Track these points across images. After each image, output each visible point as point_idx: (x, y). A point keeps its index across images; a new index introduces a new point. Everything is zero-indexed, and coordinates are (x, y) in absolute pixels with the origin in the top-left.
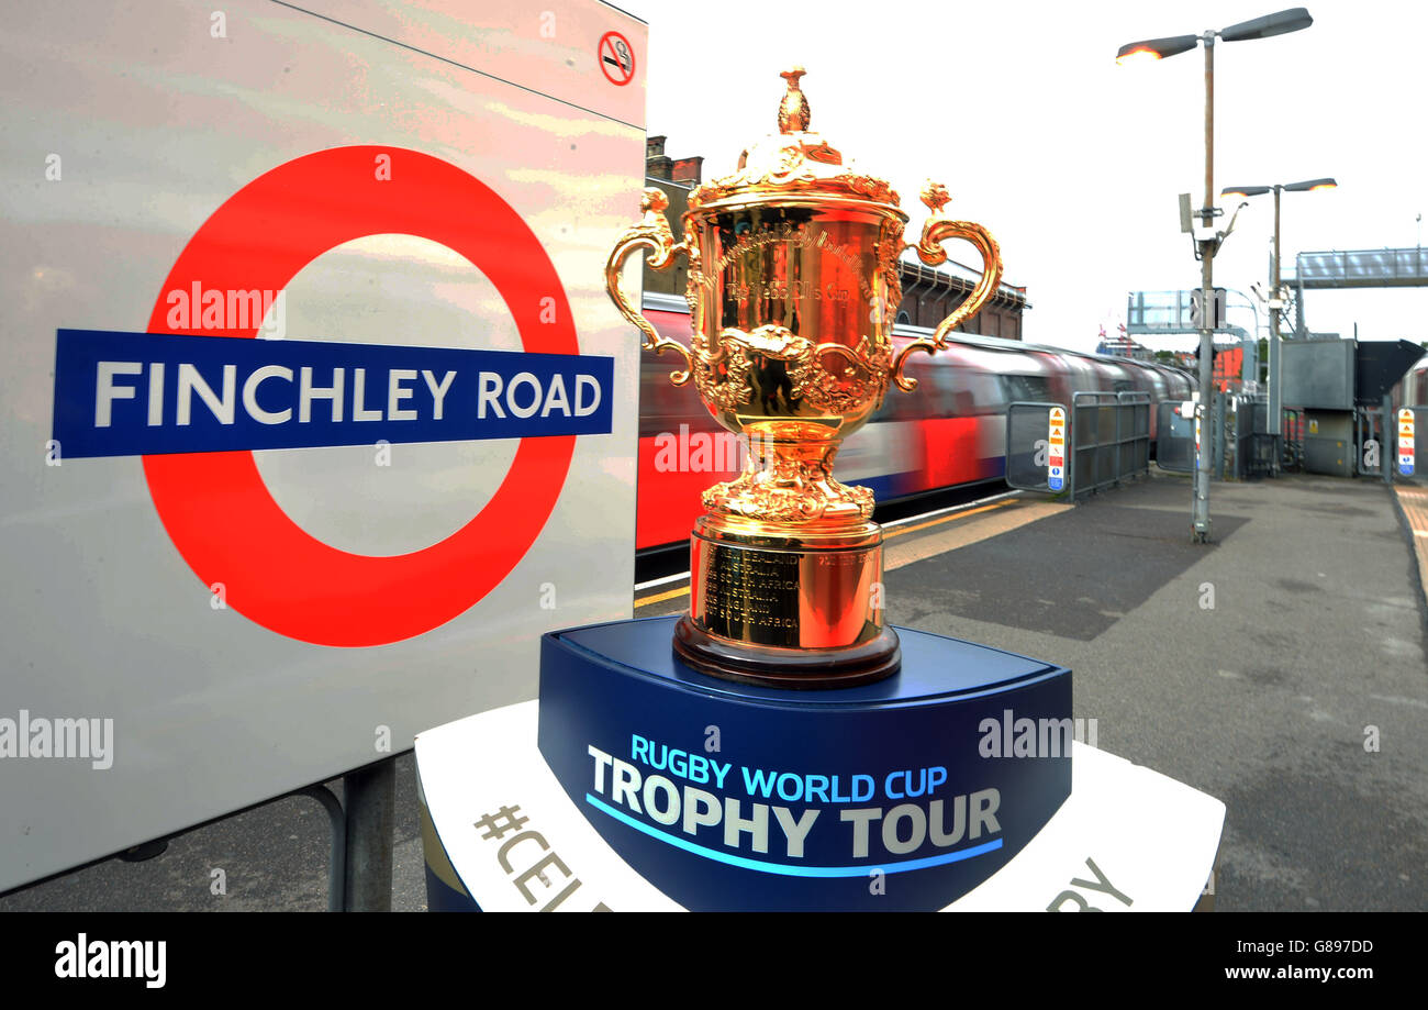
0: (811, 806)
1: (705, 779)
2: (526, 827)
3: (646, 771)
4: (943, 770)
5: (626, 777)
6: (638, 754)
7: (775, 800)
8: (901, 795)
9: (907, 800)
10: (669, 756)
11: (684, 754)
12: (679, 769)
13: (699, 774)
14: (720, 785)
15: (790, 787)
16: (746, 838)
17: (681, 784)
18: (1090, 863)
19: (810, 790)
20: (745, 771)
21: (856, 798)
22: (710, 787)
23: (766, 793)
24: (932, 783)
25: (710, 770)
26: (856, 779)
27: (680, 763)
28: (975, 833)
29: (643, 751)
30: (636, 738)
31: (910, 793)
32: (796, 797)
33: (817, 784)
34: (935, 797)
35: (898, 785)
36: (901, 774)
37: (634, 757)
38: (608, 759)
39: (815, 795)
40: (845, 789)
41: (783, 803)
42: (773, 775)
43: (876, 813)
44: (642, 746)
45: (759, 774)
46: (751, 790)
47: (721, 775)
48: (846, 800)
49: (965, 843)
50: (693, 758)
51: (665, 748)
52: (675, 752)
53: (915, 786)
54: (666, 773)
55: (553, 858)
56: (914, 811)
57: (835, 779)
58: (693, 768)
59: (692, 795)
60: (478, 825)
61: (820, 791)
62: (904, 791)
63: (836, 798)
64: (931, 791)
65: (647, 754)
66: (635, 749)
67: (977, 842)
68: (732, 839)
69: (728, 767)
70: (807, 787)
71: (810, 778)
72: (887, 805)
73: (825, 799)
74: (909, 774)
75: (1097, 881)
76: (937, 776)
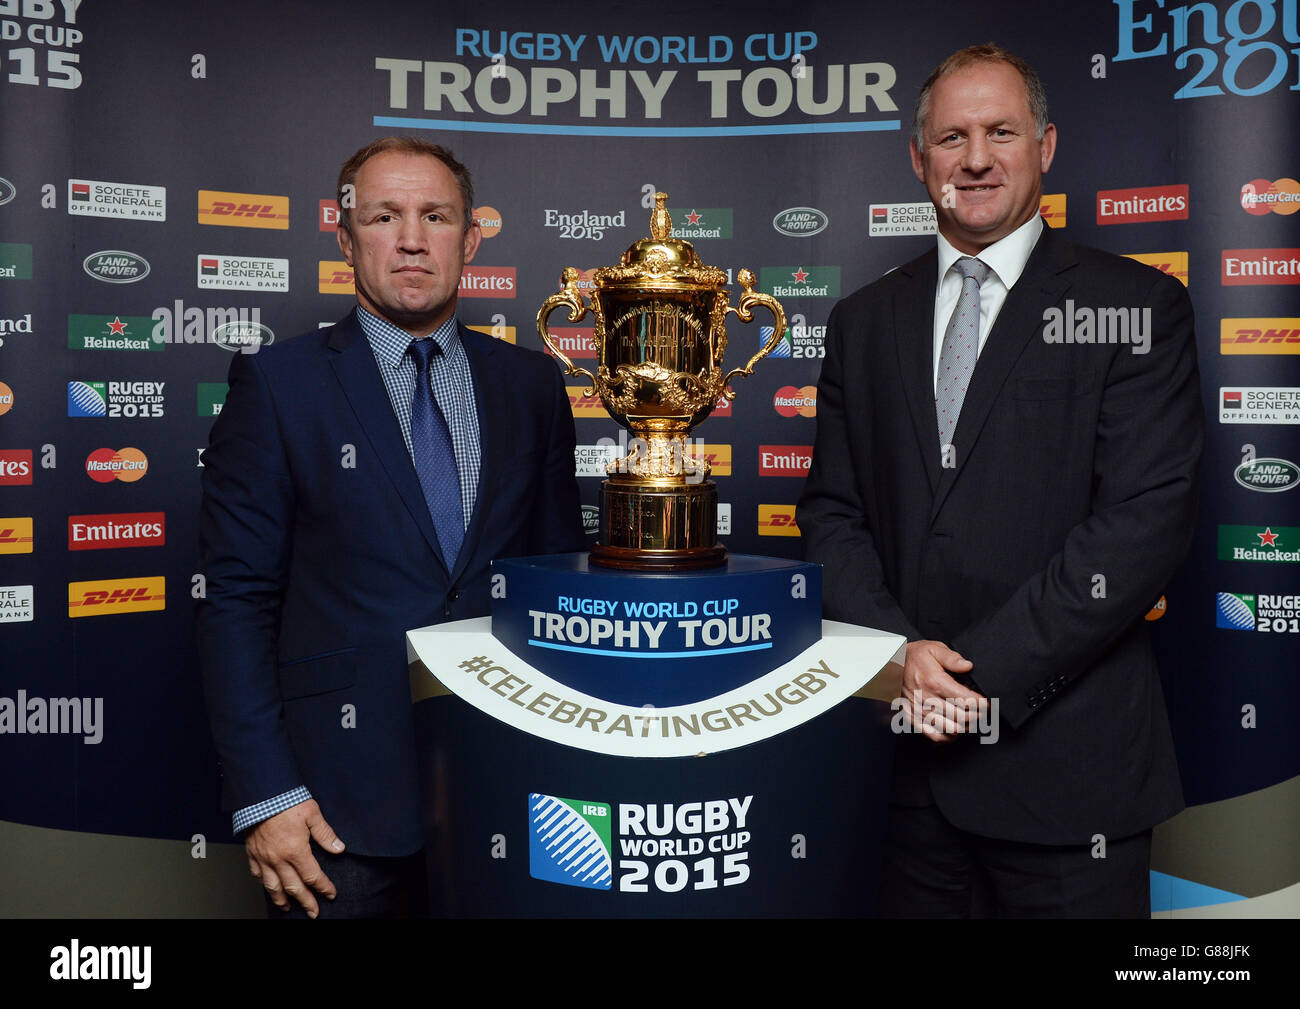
0: (663, 620)
1: (604, 612)
2: (492, 665)
3: (567, 616)
4: (736, 601)
5: (555, 622)
6: (563, 607)
7: (642, 618)
8: (712, 614)
9: (716, 616)
10: (581, 604)
11: (591, 601)
12: (588, 610)
13: (599, 610)
14: (612, 614)
15: (651, 609)
16: (627, 640)
17: (588, 618)
18: (821, 662)
19: (662, 611)
20: (626, 604)
21: (687, 615)
22: (607, 616)
23: (638, 615)
24: (730, 608)
25: (606, 607)
26: (687, 604)
27: (588, 606)
28: (755, 637)
29: (565, 605)
30: (561, 598)
31: (718, 613)
32: (654, 615)
33: (665, 607)
34: (732, 616)
35: (711, 608)
36: (712, 602)
37: (560, 609)
38: (542, 615)
39: (664, 614)
40: (681, 610)
41: (647, 620)
42: (641, 604)
43: (698, 623)
44: (564, 602)
45: (634, 604)
46: (629, 614)
47: (612, 609)
48: (682, 616)
49: (749, 642)
50: (596, 602)
51: (579, 600)
52: (585, 601)
53: (721, 609)
54: (580, 614)
55: (512, 677)
56: (720, 623)
57: (675, 604)
58: (596, 607)
59: (596, 623)
60: (461, 667)
61: (667, 611)
62: (713, 611)
63: (676, 615)
64: (729, 612)
65: (568, 606)
66: (560, 604)
67: (756, 643)
68: (619, 643)
69: (616, 603)
70: (660, 609)
71: (661, 605)
72: (705, 619)
73: (670, 616)
74: (717, 602)
75: (822, 668)
76: (733, 604)
